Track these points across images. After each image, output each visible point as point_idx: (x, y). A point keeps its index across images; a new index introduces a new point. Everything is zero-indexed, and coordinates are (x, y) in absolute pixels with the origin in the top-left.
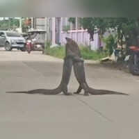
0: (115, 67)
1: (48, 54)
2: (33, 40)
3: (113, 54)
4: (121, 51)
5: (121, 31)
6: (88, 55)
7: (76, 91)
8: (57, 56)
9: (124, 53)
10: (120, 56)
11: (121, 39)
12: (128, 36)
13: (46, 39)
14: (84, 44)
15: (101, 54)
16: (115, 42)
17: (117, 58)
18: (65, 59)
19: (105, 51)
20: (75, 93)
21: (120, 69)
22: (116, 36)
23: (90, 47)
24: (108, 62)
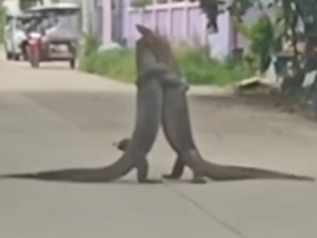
0: (277, 105)
1: (91, 71)
2: (48, 32)
3: (272, 68)
4: (294, 59)
5: (293, 6)
6: (202, 72)
7: (169, 171)
8: (118, 75)
9: (302, 66)
10: (291, 73)
11: (294, 25)
12: (311, 19)
13: (85, 29)
14: (191, 43)
15: (238, 68)
16: (276, 35)
17: (281, 80)
18: (139, 84)
19: (250, 60)
20: (166, 177)
21: (292, 111)
22: (278, 20)
23: (207, 49)
24: (258, 90)
